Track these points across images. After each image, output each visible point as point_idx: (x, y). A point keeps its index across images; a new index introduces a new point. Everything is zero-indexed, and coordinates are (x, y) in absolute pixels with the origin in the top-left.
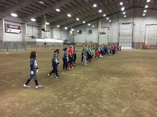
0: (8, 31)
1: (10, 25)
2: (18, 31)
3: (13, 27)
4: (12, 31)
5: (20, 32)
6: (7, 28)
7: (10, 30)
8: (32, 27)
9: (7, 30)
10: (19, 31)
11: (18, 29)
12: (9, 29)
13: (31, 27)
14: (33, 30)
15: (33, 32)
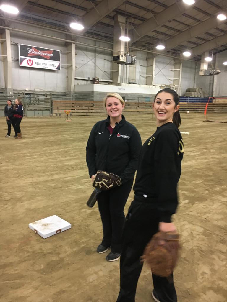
0: (25, 64)
1: (31, 48)
2: (53, 65)
3: (39, 53)
4: (36, 63)
5: (58, 68)
6: (20, 57)
7: (30, 60)
8: (93, 54)
9: (22, 60)
10: (56, 64)
11: (52, 59)
12: (28, 58)
13: (90, 54)
14: (95, 64)
15: (95, 69)
